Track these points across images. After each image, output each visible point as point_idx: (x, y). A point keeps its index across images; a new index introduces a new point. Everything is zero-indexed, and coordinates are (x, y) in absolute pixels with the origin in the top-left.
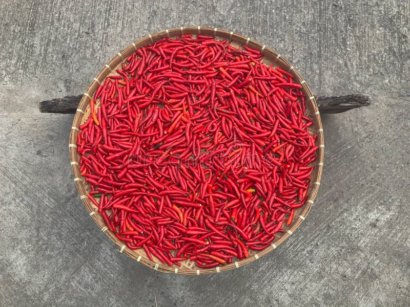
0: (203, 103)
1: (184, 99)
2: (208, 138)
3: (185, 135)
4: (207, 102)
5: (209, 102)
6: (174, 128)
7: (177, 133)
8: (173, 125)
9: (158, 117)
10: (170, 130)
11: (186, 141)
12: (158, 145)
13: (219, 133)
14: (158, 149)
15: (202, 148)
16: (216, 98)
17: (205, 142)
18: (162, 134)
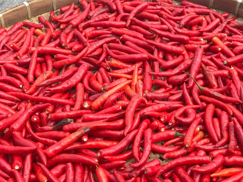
0: (174, 78)
1: (138, 65)
2: (172, 133)
3: (123, 117)
4: (181, 77)
5: (185, 78)
6: (105, 101)
7: (109, 109)
8: (106, 95)
9: (81, 81)
10: (98, 103)
11: (123, 127)
12: (64, 121)
13: (196, 127)
14: (60, 129)
15: (154, 151)
16: (201, 75)
17: (164, 141)
18: (77, 106)
